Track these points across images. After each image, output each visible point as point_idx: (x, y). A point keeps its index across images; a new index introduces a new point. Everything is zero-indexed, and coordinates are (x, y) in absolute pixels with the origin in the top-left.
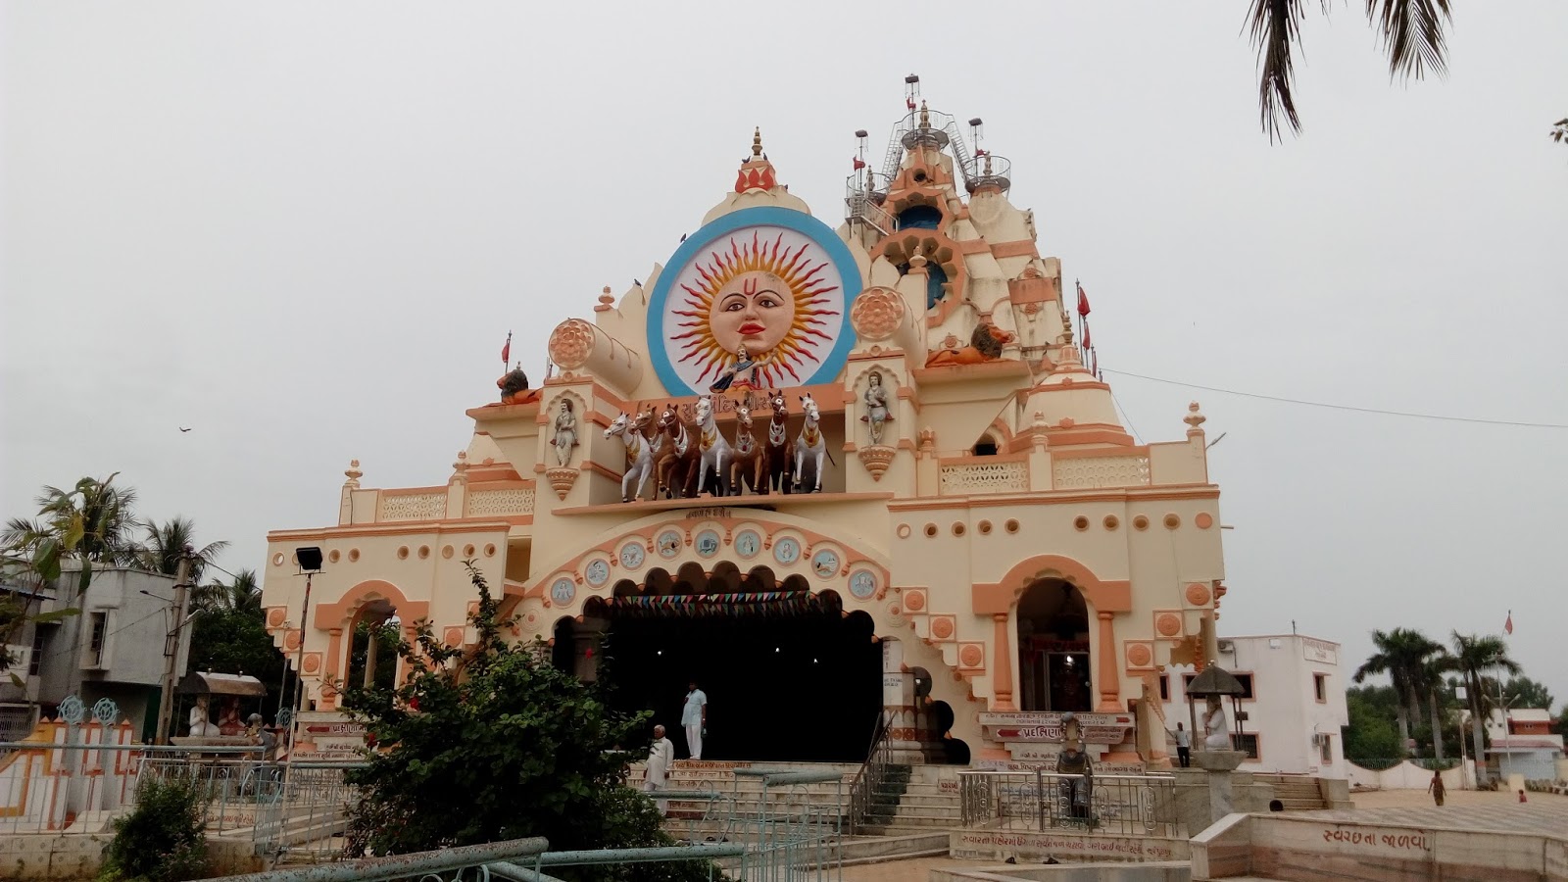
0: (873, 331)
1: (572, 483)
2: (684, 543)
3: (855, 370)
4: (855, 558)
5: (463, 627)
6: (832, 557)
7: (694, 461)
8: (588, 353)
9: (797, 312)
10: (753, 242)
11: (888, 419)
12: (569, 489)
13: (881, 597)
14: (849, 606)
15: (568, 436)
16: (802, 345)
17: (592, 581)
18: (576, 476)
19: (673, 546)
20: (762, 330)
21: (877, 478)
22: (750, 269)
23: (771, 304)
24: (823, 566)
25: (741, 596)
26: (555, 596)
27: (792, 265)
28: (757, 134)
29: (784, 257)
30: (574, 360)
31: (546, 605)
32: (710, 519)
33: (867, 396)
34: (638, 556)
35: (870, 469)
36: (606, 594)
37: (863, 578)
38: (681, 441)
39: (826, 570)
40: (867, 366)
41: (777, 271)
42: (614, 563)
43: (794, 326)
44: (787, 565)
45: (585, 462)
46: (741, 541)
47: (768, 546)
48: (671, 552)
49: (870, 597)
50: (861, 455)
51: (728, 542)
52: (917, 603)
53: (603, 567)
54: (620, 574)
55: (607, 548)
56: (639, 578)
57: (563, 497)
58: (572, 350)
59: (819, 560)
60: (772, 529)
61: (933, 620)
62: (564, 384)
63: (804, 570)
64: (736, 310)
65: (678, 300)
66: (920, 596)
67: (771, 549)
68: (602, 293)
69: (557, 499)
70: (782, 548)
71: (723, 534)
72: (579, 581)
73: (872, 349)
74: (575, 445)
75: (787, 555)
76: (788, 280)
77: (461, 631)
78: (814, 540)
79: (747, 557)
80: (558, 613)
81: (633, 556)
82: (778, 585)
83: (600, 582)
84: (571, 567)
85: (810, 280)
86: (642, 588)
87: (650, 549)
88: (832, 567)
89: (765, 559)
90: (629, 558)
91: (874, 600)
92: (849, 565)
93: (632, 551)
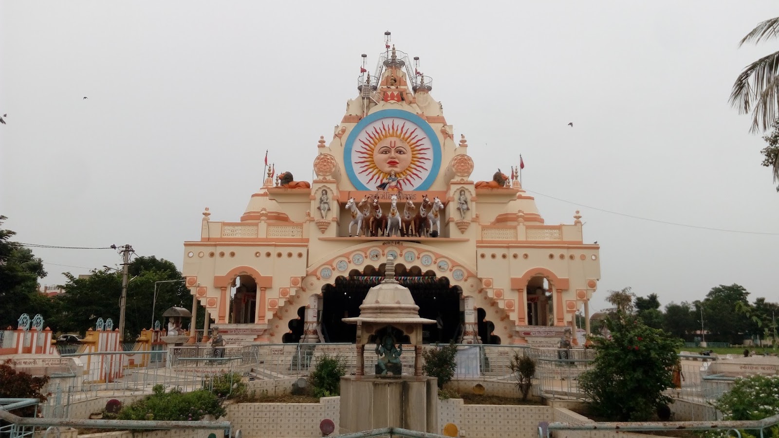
0: (460, 172)
1: (328, 226)
2: (381, 255)
3: (454, 188)
4: (455, 264)
5: (289, 288)
6: (445, 263)
7: (384, 220)
8: (333, 170)
9: (413, 157)
10: (392, 124)
11: (468, 209)
12: (326, 229)
13: (466, 280)
14: (452, 283)
15: (326, 206)
16: (415, 171)
17: (340, 269)
18: (329, 223)
19: (377, 256)
20: (398, 163)
21: (463, 232)
22: (392, 136)
23: (402, 153)
24: (442, 267)
25: (405, 278)
26: (322, 275)
27: (410, 136)
29: (406, 133)
30: (326, 172)
31: (318, 279)
32: (392, 246)
33: (460, 199)
34: (360, 260)
35: (460, 229)
36: (346, 275)
37: (458, 273)
38: (379, 212)
39: (443, 269)
40: (459, 186)
41: (403, 138)
42: (350, 262)
43: (411, 163)
44: (427, 266)
45: (333, 218)
46: (407, 255)
47: (418, 258)
48: (376, 259)
49: (461, 280)
50: (457, 224)
51: (401, 255)
52: (489, 284)
53: (345, 264)
54: (352, 267)
55: (347, 256)
56: (361, 269)
57: (323, 232)
58: (325, 168)
59: (440, 264)
60: (420, 251)
61: (495, 291)
62: (322, 182)
63: (434, 268)
64: (386, 153)
65: (357, 146)
66: (489, 281)
67: (420, 259)
68: (320, 139)
69: (320, 233)
70: (424, 259)
71: (399, 252)
72: (334, 269)
73: (461, 180)
74: (329, 210)
75: (426, 262)
76: (408, 143)
77: (288, 290)
78: (438, 256)
79: (410, 262)
80: (323, 283)
81: (358, 260)
82: (423, 274)
83: (343, 270)
84: (330, 263)
85: (418, 144)
86: (362, 273)
87: (366, 257)
88: (446, 268)
89: (417, 263)
90: (357, 260)
91: (463, 281)
92: (453, 267)
93: (358, 257)
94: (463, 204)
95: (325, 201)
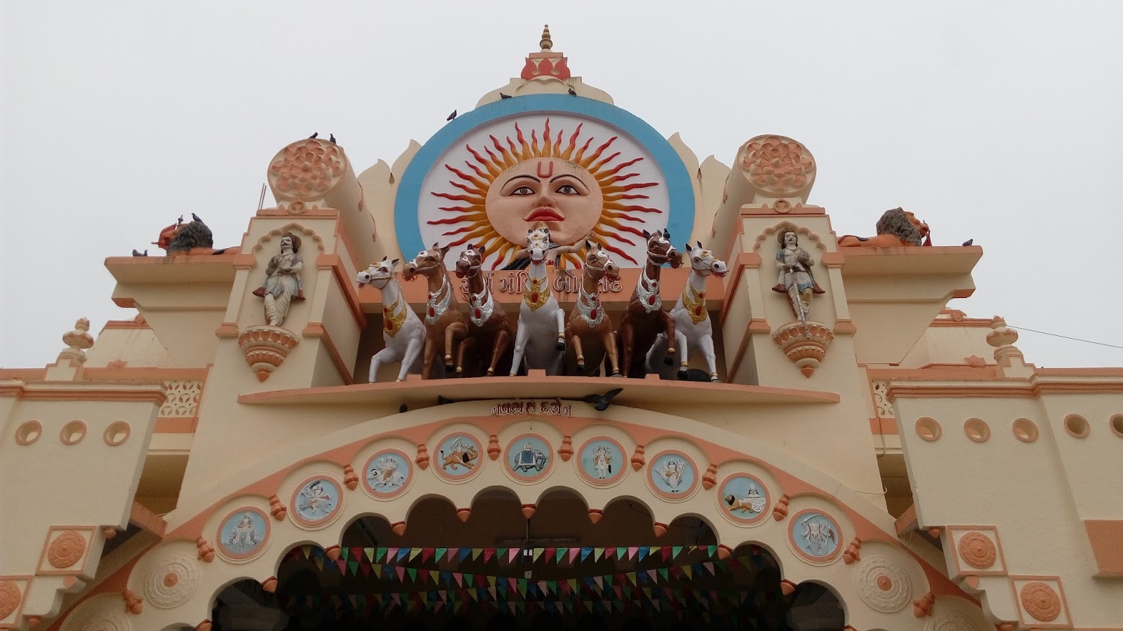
0: (773, 183)
1: (285, 354)
2: (486, 455)
3: (753, 229)
4: (795, 491)
5: (28, 579)
6: (753, 486)
7: (503, 333)
8: (334, 182)
9: (606, 206)
10: (544, 130)
11: (817, 292)
12: (277, 363)
13: (852, 558)
14: (794, 572)
15: (288, 284)
17: (305, 515)
18: (294, 344)
19: (466, 458)
20: (561, 219)
21: (807, 371)
23: (572, 190)
24: (740, 501)
25: (586, 553)
26: (225, 540)
27: (595, 156)
28: (546, 31)
29: (585, 148)
30: (309, 188)
31: (205, 557)
32: (534, 418)
33: (782, 257)
34: (396, 475)
35: (794, 359)
36: (330, 538)
37: (814, 525)
38: (484, 300)
39: (746, 508)
40: (774, 223)
41: (577, 160)
42: (351, 483)
43: (602, 221)
44: (674, 496)
45: (310, 325)
46: (589, 454)
47: (638, 464)
48: (462, 469)
49: (832, 557)
50: (779, 339)
51: (566, 454)
52: (983, 555)
53: (329, 490)
54: (360, 504)
55: (340, 459)
56: (396, 512)
57: (263, 376)
58: (308, 175)
59: (729, 492)
60: (644, 439)
61: (1020, 586)
62: (288, 215)
63: (706, 506)
64: (525, 194)
65: (441, 180)
66: (985, 541)
67: (645, 468)
69: (253, 377)
70: (662, 467)
71: (556, 443)
72: (278, 514)
73: (777, 204)
74: (298, 299)
75: (673, 480)
76: (592, 171)
77: (21, 586)
78: (720, 458)
79: (601, 483)
80: (225, 573)
81: (389, 474)
82: (658, 531)
83: (321, 517)
84: (265, 490)
86: (401, 530)
87: (422, 463)
88: (758, 504)
89: (633, 486)
90: (381, 477)
91: (840, 563)
92: (787, 500)
93: (389, 466)
94: (796, 269)
95: (287, 266)
